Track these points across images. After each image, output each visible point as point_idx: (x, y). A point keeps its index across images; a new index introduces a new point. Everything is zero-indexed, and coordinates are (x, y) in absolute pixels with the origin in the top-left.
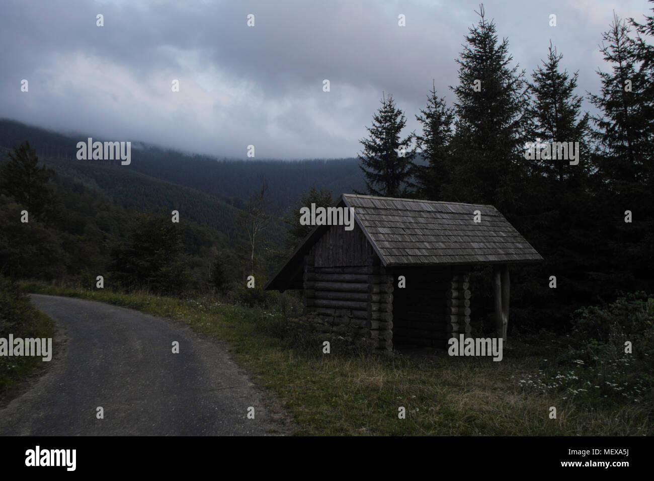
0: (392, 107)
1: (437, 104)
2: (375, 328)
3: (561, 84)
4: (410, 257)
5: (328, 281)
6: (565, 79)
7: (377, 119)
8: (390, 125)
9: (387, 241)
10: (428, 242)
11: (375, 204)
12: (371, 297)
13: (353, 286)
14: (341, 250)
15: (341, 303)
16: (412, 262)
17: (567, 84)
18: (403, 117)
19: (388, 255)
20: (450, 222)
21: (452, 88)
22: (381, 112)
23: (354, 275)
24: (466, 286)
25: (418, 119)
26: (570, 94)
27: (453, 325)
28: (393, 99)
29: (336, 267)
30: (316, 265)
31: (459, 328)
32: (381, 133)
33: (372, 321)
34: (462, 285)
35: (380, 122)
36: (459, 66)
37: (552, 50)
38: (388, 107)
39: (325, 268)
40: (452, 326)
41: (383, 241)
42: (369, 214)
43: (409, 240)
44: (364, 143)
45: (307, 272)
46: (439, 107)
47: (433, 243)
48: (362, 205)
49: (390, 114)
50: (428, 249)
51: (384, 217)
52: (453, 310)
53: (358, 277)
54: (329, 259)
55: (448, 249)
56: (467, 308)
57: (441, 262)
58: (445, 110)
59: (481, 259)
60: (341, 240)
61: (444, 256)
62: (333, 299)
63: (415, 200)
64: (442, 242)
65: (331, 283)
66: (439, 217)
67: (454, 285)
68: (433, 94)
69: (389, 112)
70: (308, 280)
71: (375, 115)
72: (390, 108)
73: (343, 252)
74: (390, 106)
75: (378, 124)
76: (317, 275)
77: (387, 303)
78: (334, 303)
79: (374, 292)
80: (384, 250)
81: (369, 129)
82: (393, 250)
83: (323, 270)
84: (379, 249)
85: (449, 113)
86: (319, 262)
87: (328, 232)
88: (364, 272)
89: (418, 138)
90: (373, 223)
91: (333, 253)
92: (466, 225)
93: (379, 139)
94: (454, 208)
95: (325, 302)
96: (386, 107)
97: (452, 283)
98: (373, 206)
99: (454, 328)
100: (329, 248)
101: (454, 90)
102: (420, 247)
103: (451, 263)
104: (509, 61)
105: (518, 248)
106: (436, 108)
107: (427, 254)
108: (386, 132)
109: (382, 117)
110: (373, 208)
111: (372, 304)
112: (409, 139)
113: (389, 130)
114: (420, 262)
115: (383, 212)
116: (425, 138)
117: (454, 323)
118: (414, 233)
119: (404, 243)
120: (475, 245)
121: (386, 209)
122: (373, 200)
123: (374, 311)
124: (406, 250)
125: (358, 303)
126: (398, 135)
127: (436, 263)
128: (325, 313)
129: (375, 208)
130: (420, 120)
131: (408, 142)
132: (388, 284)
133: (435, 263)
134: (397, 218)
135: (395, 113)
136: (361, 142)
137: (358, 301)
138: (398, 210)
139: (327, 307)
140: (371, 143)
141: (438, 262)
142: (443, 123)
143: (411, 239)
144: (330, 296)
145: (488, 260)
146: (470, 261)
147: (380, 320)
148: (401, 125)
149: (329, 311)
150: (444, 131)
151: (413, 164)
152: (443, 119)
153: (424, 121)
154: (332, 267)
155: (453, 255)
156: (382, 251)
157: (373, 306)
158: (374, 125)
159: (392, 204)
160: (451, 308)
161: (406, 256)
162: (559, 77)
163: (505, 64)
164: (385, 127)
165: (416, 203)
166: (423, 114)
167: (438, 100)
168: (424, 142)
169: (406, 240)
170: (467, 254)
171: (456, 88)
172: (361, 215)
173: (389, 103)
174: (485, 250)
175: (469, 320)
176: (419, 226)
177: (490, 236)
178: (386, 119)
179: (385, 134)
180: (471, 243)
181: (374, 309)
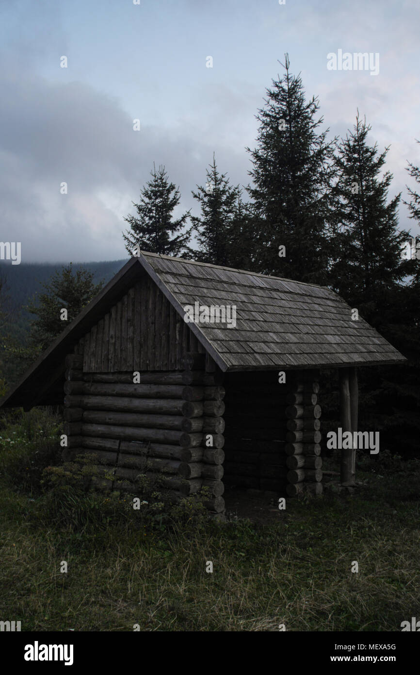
0: (164, 181)
1: (217, 181)
2: (196, 476)
3: (369, 159)
4: (257, 356)
5: (105, 395)
6: (373, 153)
7: (146, 194)
8: (161, 201)
9: (218, 328)
10: (274, 332)
11: (190, 271)
12: (190, 424)
13: (151, 403)
14: (130, 346)
15: (129, 431)
16: (263, 364)
17: (375, 159)
18: (177, 192)
19: (226, 353)
20: (291, 304)
21: (249, 150)
22: (150, 185)
23: (153, 387)
24: (314, 400)
25: (195, 196)
26: (378, 171)
27: (297, 457)
28: (165, 172)
29: (120, 373)
30: (85, 370)
31: (305, 462)
32: (150, 211)
33: (190, 465)
34: (311, 399)
35: (150, 198)
36: (260, 124)
37: (359, 120)
38: (159, 181)
39: (101, 373)
40: (296, 459)
41: (213, 328)
42: (183, 284)
43: (248, 329)
44: (130, 221)
45: (71, 380)
46: (219, 184)
47: (280, 334)
48: (170, 269)
49: (161, 189)
50: (277, 343)
51: (205, 291)
52: (298, 435)
53: (163, 388)
54: (108, 360)
55: (302, 343)
56: (317, 432)
57: (300, 363)
58: (227, 188)
59: (345, 359)
60: (131, 329)
61: (301, 354)
62: (114, 425)
63: (241, 271)
64: (291, 333)
65: (110, 398)
66: (276, 296)
67: (299, 399)
68: (213, 169)
69: (160, 187)
70: (73, 393)
71: (144, 189)
72: (161, 181)
73: (133, 348)
74: (161, 179)
75: (147, 200)
76: (87, 385)
77: (217, 434)
78: (117, 430)
79: (194, 415)
80: (218, 344)
81: (136, 205)
82: (230, 342)
83: (99, 377)
84: (210, 342)
85: (231, 191)
86: (91, 365)
87: (107, 317)
88: (172, 380)
89: (194, 219)
90: (191, 298)
91: (115, 350)
92: (309, 310)
93: (148, 218)
94: (289, 286)
95: (101, 429)
96: (157, 181)
97: (296, 395)
98: (187, 273)
99: (299, 463)
100: (109, 341)
101: (252, 153)
102: (266, 340)
103: (313, 365)
104: (318, 124)
105: (376, 344)
106: (215, 185)
107: (279, 352)
108: (156, 210)
109: (152, 191)
110: (187, 277)
111: (190, 435)
112: (183, 219)
113: (160, 207)
114: (273, 364)
115: (203, 284)
116: (203, 220)
117: (298, 454)
118: (252, 318)
119: (243, 333)
120: (330, 338)
121: (206, 280)
122: (185, 265)
123: (194, 447)
124: (248, 343)
125: (161, 431)
126: (171, 213)
127: (295, 366)
128: (101, 446)
129: (191, 277)
130: (197, 197)
131: (182, 222)
132: (218, 402)
133: (292, 365)
134: (223, 293)
135: (167, 187)
136: (127, 220)
137: (159, 429)
138: (222, 282)
139: (103, 436)
140: (139, 222)
141: (296, 364)
142: (223, 202)
143: (250, 327)
144: (110, 419)
145: (353, 361)
146: (333, 362)
147: (202, 462)
148: (175, 202)
149: (108, 444)
150: (226, 211)
151: (188, 248)
152: (224, 198)
153: (202, 199)
154: (113, 373)
155: (311, 353)
156: (215, 345)
157: (192, 439)
158: (143, 201)
159: (212, 272)
160: (295, 432)
161: (251, 353)
162: (367, 151)
163: (314, 126)
164: (155, 204)
165: (243, 275)
166: (200, 191)
167: (219, 176)
168: (200, 223)
169: (245, 329)
170: (327, 351)
171: (254, 151)
172: (173, 286)
173: (160, 175)
174: (345, 346)
175: (320, 449)
176: (257, 308)
177: (342, 327)
178: (156, 194)
179: (154, 212)
180: (325, 336)
181: (194, 443)
